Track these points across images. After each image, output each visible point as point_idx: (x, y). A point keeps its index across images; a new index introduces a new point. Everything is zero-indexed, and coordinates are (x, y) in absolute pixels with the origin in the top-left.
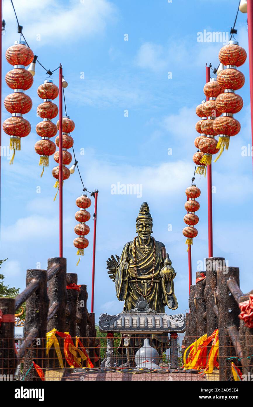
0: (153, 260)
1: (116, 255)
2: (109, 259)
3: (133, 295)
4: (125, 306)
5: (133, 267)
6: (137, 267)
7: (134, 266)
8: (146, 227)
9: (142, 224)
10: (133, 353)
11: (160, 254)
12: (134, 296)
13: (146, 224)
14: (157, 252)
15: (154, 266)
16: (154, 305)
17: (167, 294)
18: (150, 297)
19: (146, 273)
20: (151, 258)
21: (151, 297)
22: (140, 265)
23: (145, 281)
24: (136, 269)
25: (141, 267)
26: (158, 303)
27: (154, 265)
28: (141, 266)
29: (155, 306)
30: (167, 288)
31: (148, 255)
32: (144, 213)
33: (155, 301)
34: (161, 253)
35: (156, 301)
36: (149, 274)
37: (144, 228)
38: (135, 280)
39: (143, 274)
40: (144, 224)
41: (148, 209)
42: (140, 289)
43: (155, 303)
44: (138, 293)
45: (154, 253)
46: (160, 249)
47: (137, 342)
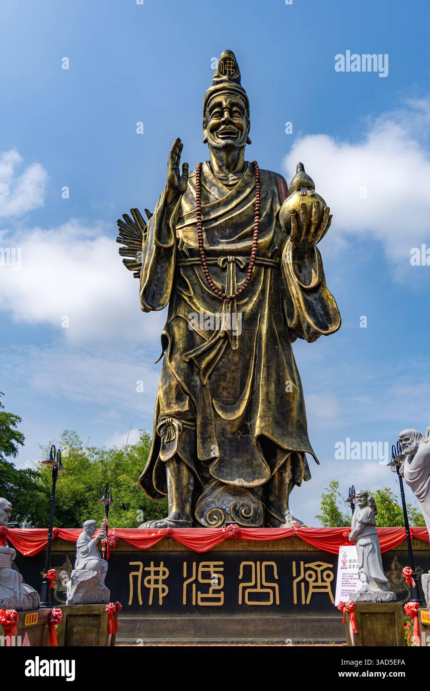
0: (254, 205)
1: (146, 210)
2: (125, 216)
3: (190, 298)
4: (164, 332)
5: (194, 224)
6: (204, 223)
7: (195, 220)
8: (231, 114)
9: (219, 104)
10: (189, 483)
11: (274, 192)
12: (195, 300)
13: (232, 104)
14: (264, 187)
15: (257, 217)
16: (260, 331)
17: (303, 289)
18: (246, 304)
19: (231, 237)
20: (247, 199)
21: (250, 306)
22: (213, 216)
23: (230, 258)
24: (203, 228)
25: (216, 221)
26: (274, 324)
27: (257, 215)
28: (216, 219)
29: (264, 332)
30: (300, 272)
31: (239, 193)
32: (225, 78)
33: (262, 317)
34: (276, 190)
35: (266, 317)
36: (241, 239)
37: (226, 113)
38: (197, 259)
39: (222, 241)
40: (224, 104)
41: (236, 67)
42: (216, 280)
43: (261, 322)
44: (209, 294)
45: (255, 186)
46: (273, 180)
47: (204, 448)
